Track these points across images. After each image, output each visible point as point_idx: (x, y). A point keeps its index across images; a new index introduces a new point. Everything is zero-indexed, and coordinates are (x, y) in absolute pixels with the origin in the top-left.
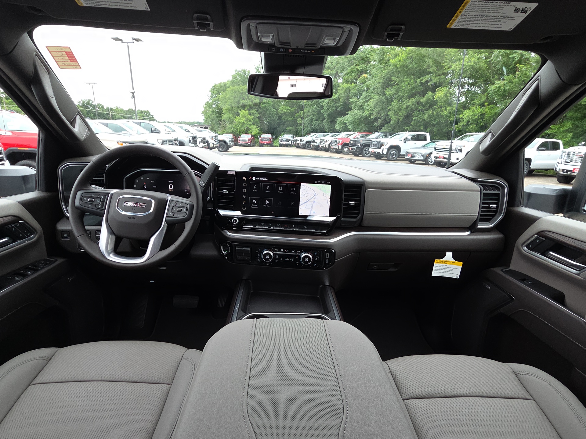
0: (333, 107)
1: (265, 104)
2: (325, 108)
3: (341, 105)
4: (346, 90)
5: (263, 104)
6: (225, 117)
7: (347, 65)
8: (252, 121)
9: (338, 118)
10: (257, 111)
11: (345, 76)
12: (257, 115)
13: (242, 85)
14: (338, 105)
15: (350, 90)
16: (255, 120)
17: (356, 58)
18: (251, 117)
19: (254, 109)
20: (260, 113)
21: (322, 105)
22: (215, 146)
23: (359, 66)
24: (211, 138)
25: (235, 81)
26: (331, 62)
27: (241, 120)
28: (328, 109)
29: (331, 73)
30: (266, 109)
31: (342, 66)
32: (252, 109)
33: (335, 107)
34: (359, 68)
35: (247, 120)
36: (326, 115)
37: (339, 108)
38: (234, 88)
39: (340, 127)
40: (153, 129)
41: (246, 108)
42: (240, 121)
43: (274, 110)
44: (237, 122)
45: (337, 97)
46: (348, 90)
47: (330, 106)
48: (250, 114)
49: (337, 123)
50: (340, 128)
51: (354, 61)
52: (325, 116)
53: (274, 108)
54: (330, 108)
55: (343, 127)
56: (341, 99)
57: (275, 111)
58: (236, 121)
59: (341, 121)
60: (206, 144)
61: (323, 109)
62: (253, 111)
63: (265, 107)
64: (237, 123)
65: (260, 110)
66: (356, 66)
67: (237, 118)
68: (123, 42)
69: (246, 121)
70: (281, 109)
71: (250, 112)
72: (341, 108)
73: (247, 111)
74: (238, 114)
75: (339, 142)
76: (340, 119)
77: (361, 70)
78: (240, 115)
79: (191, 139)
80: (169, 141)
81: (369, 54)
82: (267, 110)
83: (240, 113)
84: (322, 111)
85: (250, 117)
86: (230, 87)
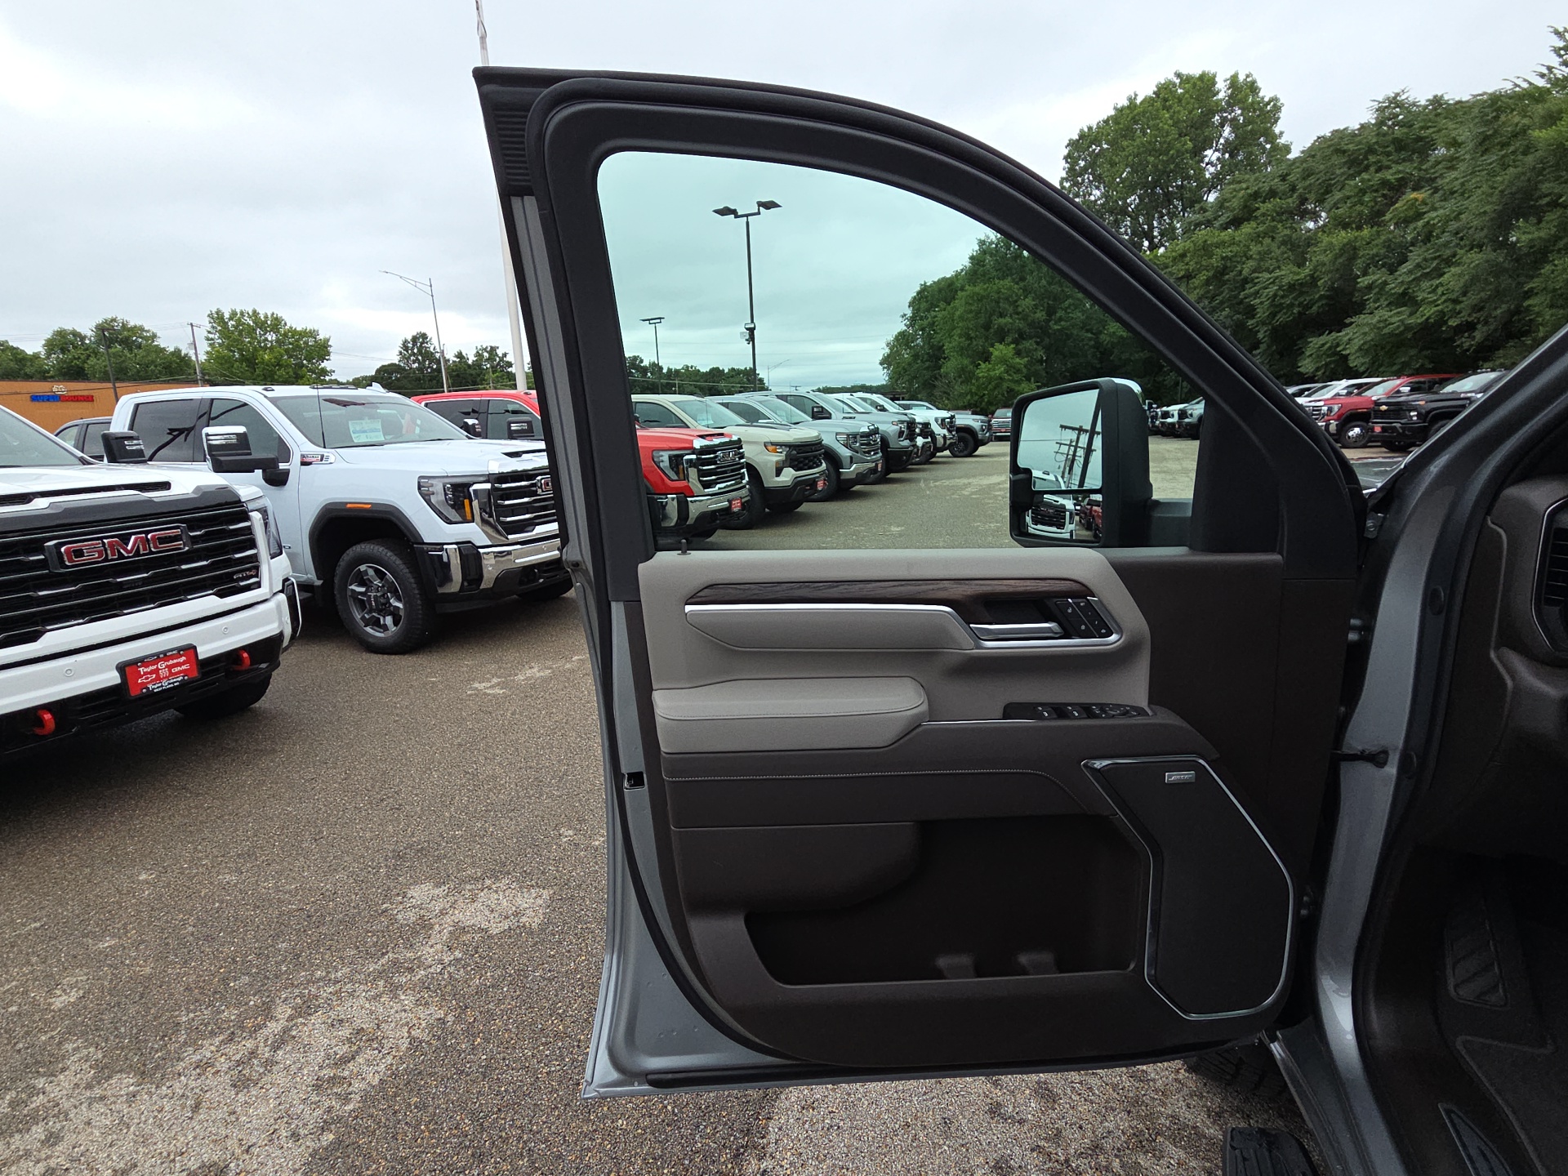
0: (1292, 305)
1: (1063, 323)
2: (1262, 313)
3: (1321, 297)
4: (1340, 250)
5: (1055, 324)
6: (950, 367)
7: (1343, 174)
8: (1025, 370)
9: (1310, 340)
10: (1038, 343)
11: (1337, 208)
12: (1041, 353)
13: (999, 279)
14: (1310, 300)
15: (1355, 248)
16: (1033, 369)
17: (1376, 147)
18: (1020, 362)
19: (1031, 338)
20: (1047, 349)
21: (1253, 305)
22: (948, 442)
23: (1391, 171)
24: (940, 422)
25: (978, 272)
26: (1280, 176)
27: (994, 370)
28: (1273, 315)
29: (1281, 208)
30: (1067, 334)
31: (1324, 181)
32: (1024, 339)
33: (1299, 306)
34: (1389, 177)
35: (1011, 368)
36: (1265, 332)
37: (1315, 308)
38: (977, 289)
39: (1317, 365)
40: (815, 410)
41: (1009, 339)
42: (992, 373)
43: (1090, 335)
44: (983, 377)
45: (1305, 276)
46: (1350, 252)
47: (1281, 304)
48: (1018, 353)
49: (1308, 353)
50: (1318, 369)
51: (1372, 159)
52: (1260, 335)
53: (1087, 331)
54: (1280, 311)
55: (1327, 365)
56: (1322, 281)
57: (1090, 339)
58: (981, 375)
59: (1323, 345)
60: (929, 440)
61: (1253, 317)
62: (1028, 344)
63: (1063, 328)
64: (981, 381)
65: (1047, 341)
66: (1377, 171)
67: (983, 366)
68: (737, 216)
69: (1007, 372)
70: (1112, 330)
71: (1020, 347)
72: (1319, 307)
73: (1013, 346)
74: (987, 358)
75: (1330, 410)
76: (1316, 342)
77: (1398, 180)
78: (993, 358)
79: (903, 427)
80: (861, 437)
81: (1430, 127)
82: (1069, 336)
83: (992, 354)
84: (1250, 322)
85: (1018, 360)
86: (967, 287)
